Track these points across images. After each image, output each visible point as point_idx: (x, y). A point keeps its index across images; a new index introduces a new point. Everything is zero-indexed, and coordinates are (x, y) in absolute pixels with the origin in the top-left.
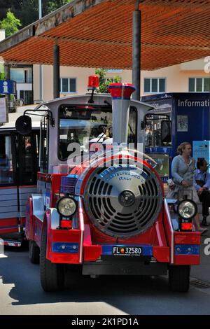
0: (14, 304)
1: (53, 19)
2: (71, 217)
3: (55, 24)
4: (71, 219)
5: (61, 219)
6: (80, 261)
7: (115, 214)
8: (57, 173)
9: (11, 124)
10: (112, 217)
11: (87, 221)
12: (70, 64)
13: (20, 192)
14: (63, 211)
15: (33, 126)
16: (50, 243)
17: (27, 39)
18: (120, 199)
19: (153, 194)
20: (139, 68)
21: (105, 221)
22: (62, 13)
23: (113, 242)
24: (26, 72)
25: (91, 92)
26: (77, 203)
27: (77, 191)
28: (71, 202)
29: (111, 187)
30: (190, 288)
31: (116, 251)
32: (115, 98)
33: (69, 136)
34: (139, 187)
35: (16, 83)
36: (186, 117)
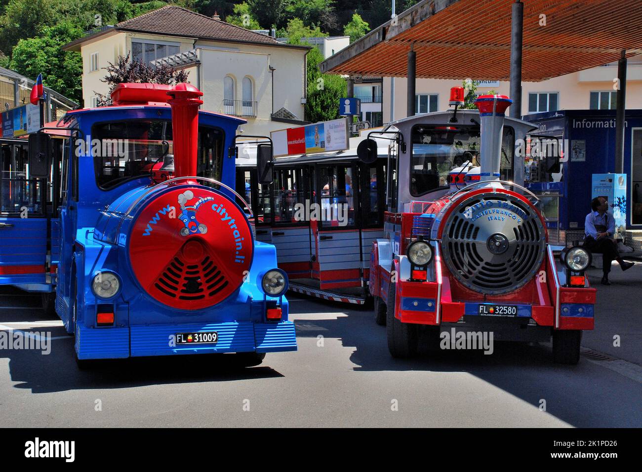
0: (355, 369)
1: (409, 18)
2: (425, 266)
3: (411, 24)
4: (425, 269)
5: (412, 269)
6: (437, 322)
7: (482, 264)
8: (409, 212)
9: (352, 151)
10: (479, 268)
11: (446, 272)
12: (429, 75)
13: (363, 237)
14: (415, 259)
15: (379, 153)
16: (399, 298)
17: (375, 45)
18: (489, 244)
19: (533, 239)
20: (519, 78)
21: (470, 272)
22: (419, 11)
23: (479, 300)
24: (374, 88)
25: (453, 107)
26: (433, 249)
27: (434, 234)
28: (425, 247)
29: (477, 229)
30: (581, 360)
31: (483, 311)
32: (484, 114)
33: (426, 166)
34: (515, 229)
35: (360, 100)
36: (583, 142)
